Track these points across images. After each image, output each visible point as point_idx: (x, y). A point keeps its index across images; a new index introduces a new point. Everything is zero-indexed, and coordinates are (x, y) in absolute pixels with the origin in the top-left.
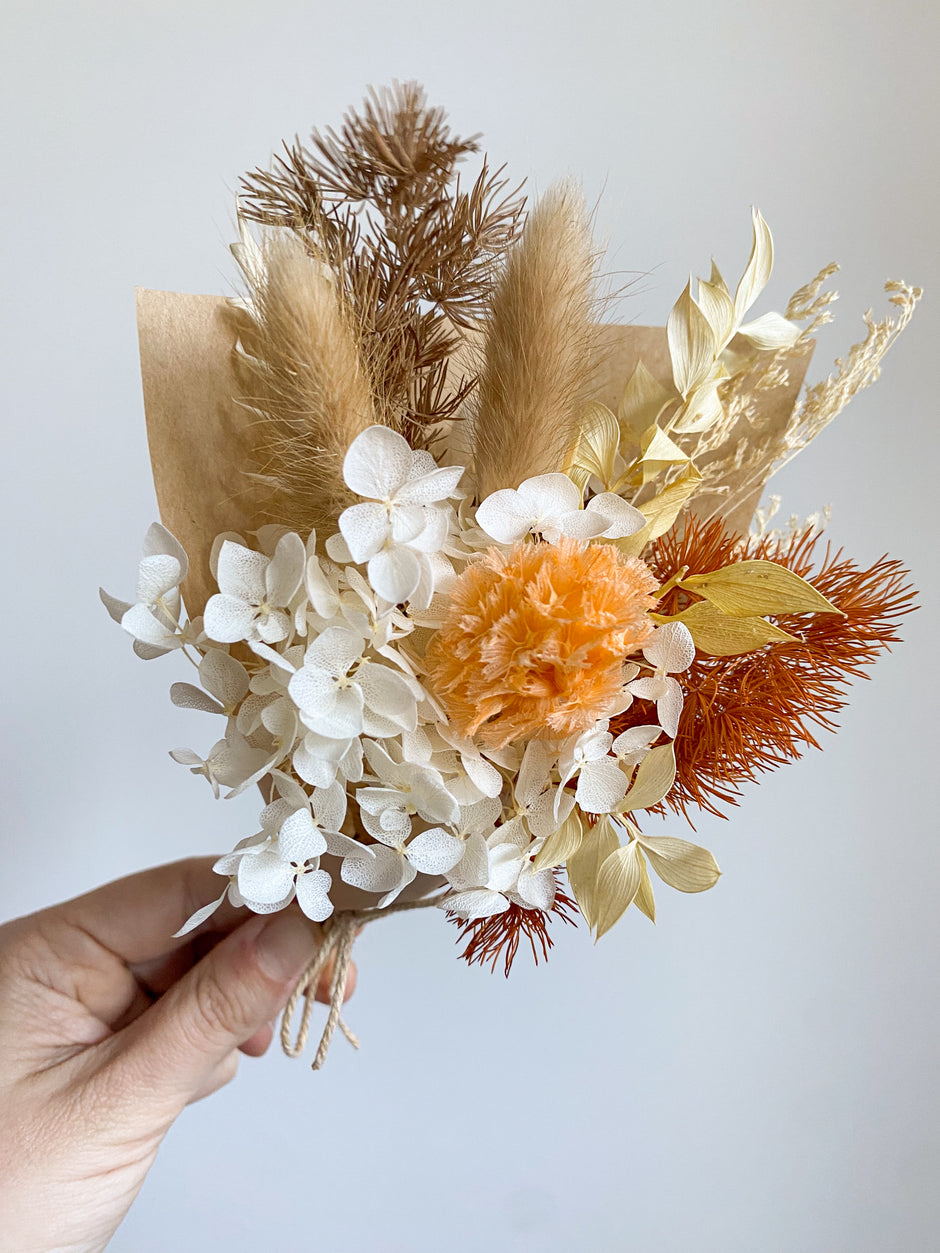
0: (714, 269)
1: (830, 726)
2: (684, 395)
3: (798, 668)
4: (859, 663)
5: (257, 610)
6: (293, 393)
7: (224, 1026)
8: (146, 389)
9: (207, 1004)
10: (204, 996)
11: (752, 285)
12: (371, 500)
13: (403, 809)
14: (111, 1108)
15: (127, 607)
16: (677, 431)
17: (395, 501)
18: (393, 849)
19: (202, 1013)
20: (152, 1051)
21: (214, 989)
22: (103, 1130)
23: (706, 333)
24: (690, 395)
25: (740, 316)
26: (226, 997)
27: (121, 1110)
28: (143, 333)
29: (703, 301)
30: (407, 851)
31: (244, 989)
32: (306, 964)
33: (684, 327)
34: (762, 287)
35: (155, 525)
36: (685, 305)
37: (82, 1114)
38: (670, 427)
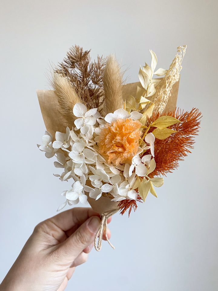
0: (146, 64)
1: (192, 148)
2: (146, 89)
3: (183, 137)
4: (195, 132)
5: (63, 143)
6: (63, 101)
7: (81, 242)
8: (41, 107)
9: (78, 237)
10: (77, 236)
11: (154, 64)
12: (80, 118)
13: (99, 180)
14: (58, 257)
15: (40, 145)
16: (147, 97)
17: (85, 117)
18: (98, 189)
19: (77, 239)
20: (66, 246)
21: (79, 234)
22: (56, 262)
23: (146, 75)
24: (147, 89)
25: (153, 71)
26: (82, 236)
27: (60, 258)
28: (39, 97)
29: (144, 70)
30: (101, 189)
31: (85, 234)
32: (98, 229)
33: (142, 76)
34: (156, 64)
35: (46, 131)
36: (141, 72)
37: (52, 257)
38: (145, 96)
